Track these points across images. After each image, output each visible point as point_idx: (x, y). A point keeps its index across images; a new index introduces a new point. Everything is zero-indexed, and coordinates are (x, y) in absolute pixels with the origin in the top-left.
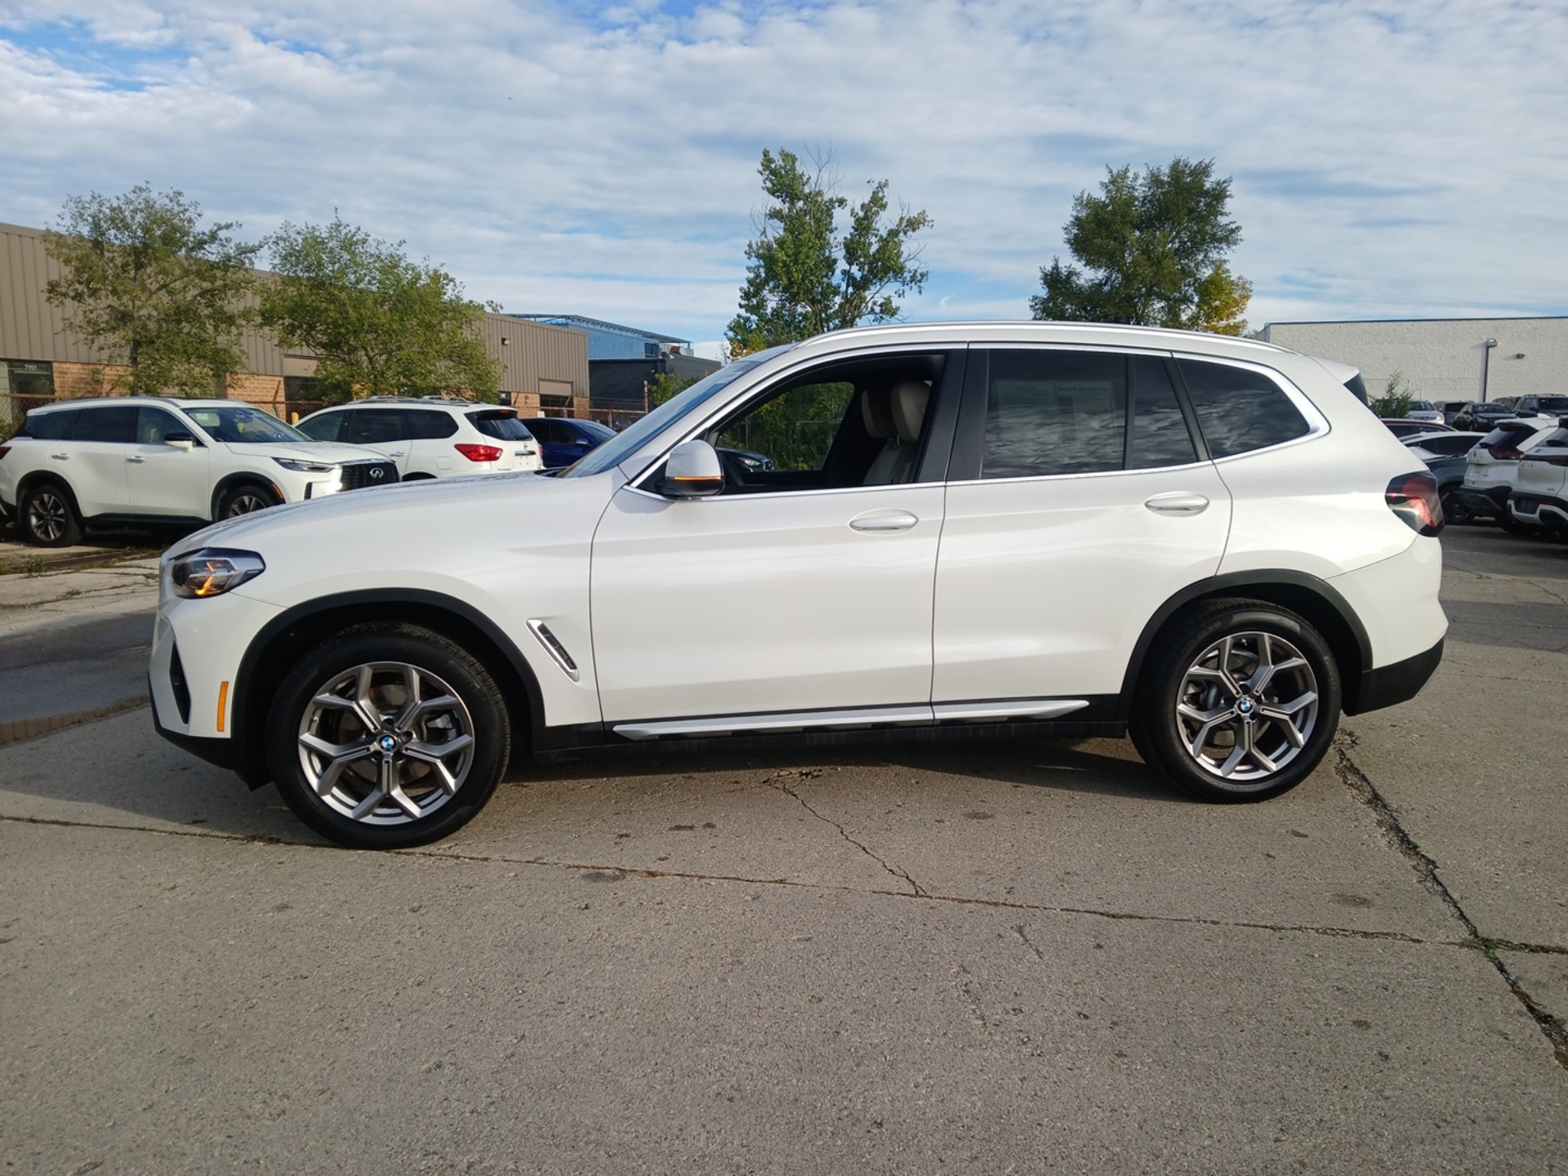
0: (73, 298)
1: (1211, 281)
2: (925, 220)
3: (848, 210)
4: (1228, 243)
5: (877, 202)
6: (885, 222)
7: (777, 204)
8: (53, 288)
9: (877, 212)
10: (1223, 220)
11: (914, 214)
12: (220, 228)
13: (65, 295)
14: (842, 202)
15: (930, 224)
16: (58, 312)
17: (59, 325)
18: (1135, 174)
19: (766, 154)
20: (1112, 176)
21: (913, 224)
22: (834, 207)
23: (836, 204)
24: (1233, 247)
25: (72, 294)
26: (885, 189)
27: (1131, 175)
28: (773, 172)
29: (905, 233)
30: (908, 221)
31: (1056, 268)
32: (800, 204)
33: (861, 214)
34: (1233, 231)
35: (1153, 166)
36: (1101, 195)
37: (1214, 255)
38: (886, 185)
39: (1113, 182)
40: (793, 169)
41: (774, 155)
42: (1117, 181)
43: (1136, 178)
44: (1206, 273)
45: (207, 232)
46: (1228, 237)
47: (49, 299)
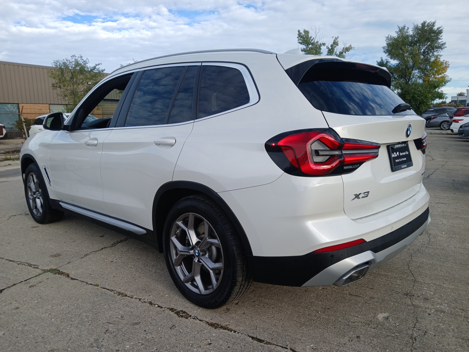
0: (59, 87)
1: (434, 62)
2: (351, 48)
3: (325, 47)
4: (442, 49)
5: (335, 43)
6: (338, 49)
7: (303, 47)
8: (53, 85)
9: (336, 46)
10: (440, 41)
11: (347, 46)
12: (97, 65)
13: (57, 87)
14: (324, 44)
15: (353, 48)
16: (55, 91)
17: (56, 96)
18: (408, 27)
19: (299, 31)
20: (400, 29)
21: (347, 49)
22: (321, 46)
23: (322, 45)
24: (443, 50)
25: (58, 86)
26: (338, 39)
27: (406, 28)
28: (302, 37)
29: (345, 53)
30: (346, 48)
31: (382, 60)
32: (311, 46)
33: (330, 48)
34: (442, 44)
35: (415, 24)
36: (395, 35)
37: (436, 53)
38: (338, 37)
39: (400, 31)
40: (308, 35)
41: (302, 31)
42: (402, 30)
43: (408, 29)
44: (433, 59)
45: (93, 67)
46: (441, 47)
47: (53, 88)
